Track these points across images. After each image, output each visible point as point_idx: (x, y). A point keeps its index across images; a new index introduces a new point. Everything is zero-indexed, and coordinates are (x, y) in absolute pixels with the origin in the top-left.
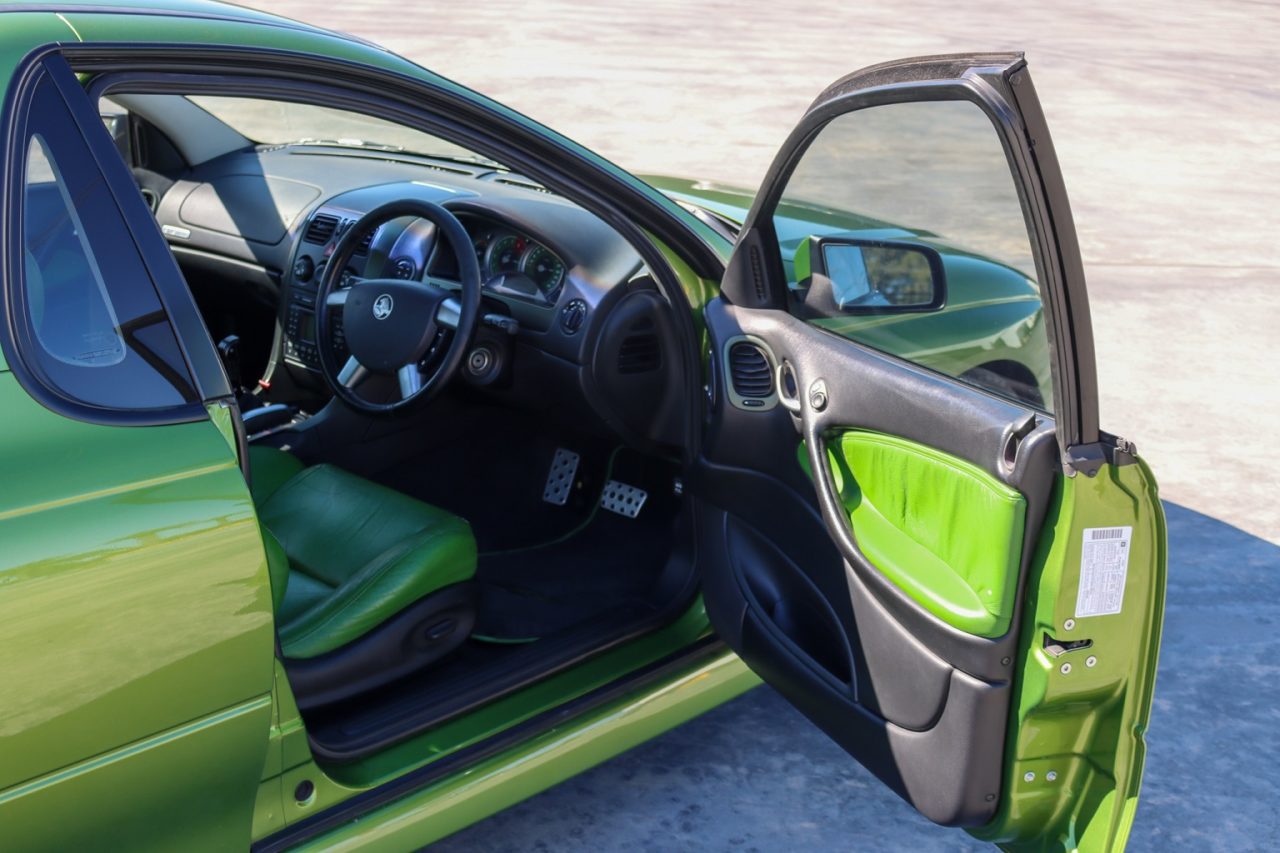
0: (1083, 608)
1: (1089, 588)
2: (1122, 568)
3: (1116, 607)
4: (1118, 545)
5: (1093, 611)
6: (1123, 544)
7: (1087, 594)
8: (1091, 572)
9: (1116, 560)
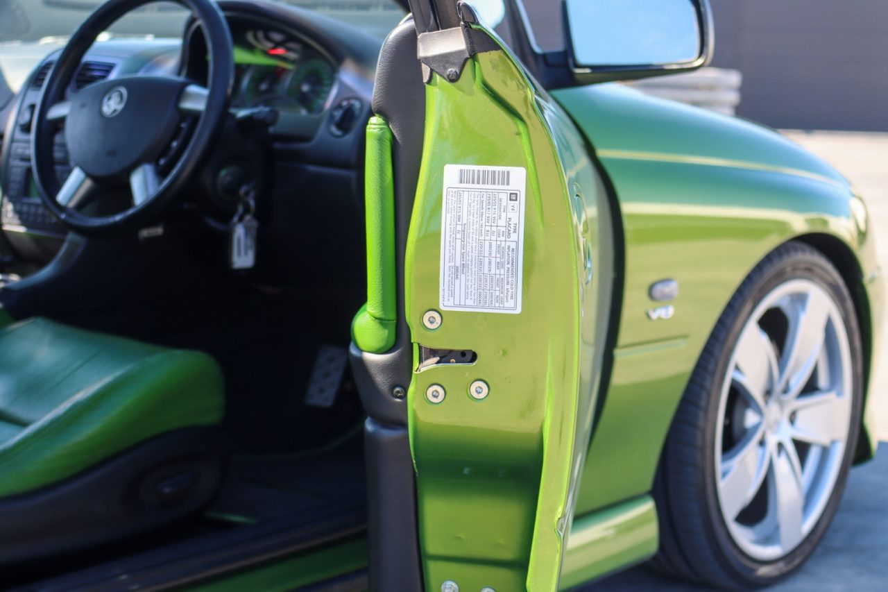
0: (452, 294)
1: (458, 264)
2: (514, 237)
3: (511, 303)
4: (504, 197)
5: (469, 302)
6: (513, 196)
7: (456, 272)
8: (459, 236)
9: (502, 222)
